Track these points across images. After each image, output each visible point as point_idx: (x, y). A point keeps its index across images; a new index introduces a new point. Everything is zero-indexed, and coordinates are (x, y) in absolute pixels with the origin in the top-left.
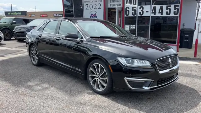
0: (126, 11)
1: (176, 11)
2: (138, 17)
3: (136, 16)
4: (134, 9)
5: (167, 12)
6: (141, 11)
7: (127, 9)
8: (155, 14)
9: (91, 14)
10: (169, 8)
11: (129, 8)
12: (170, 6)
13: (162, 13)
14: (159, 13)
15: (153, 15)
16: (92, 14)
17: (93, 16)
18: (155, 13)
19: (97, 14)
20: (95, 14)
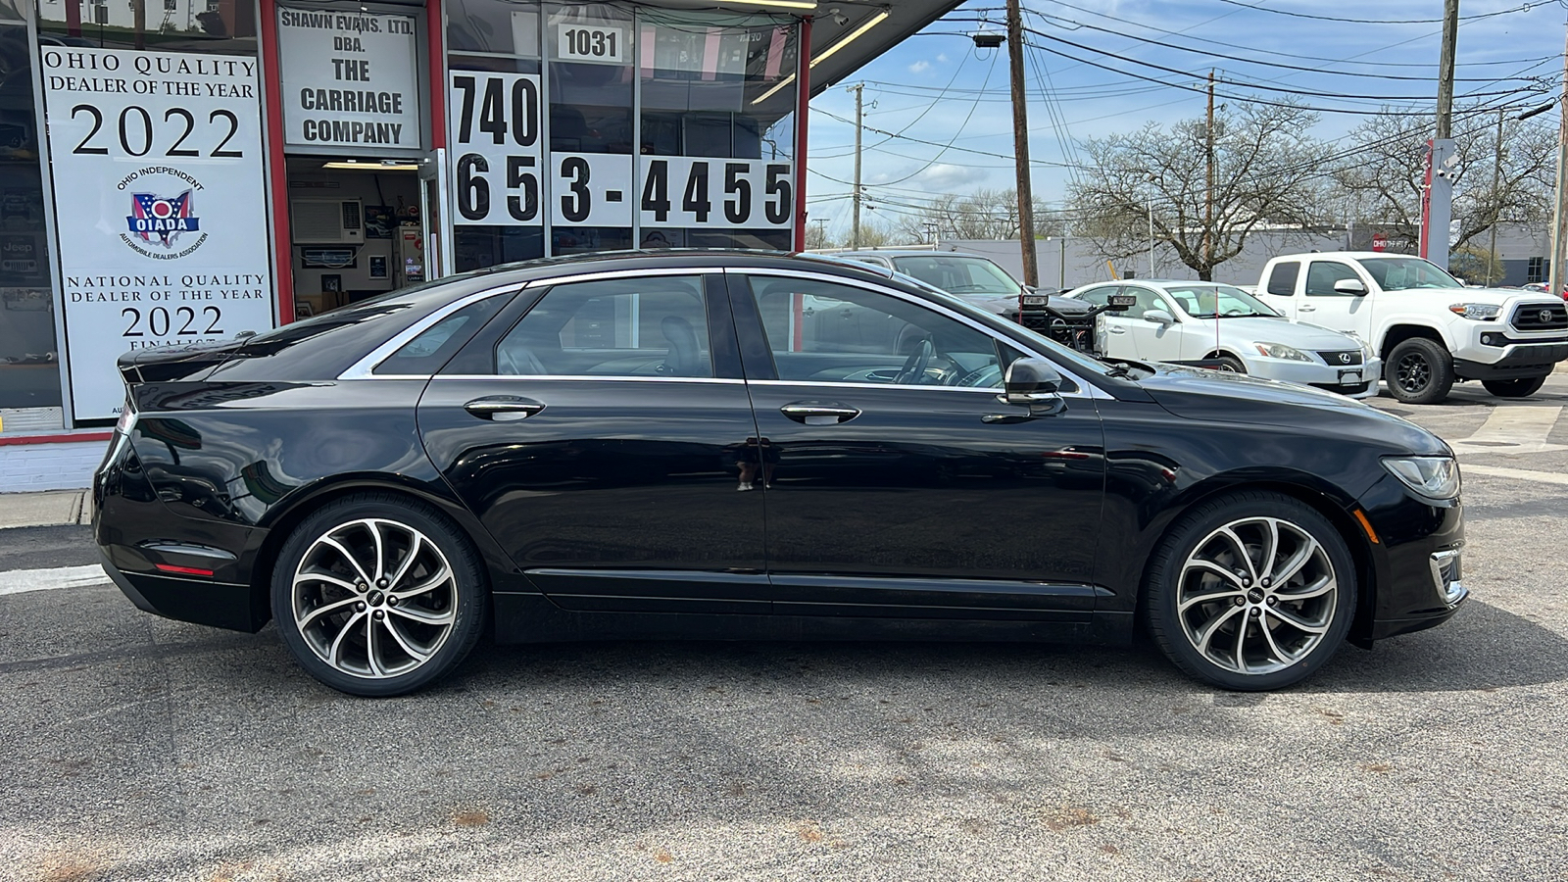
0: (465, 182)
1: (776, 197)
2: (554, 229)
3: (536, 222)
4: (522, 170)
5: (729, 206)
6: (574, 187)
7: (474, 173)
8: (661, 217)
9: (138, 198)
10: (739, 176)
11: (482, 166)
12: (745, 169)
13: (702, 208)
14: (688, 206)
15: (648, 219)
16: (142, 201)
17: (162, 209)
18: (661, 208)
19: (195, 194)
20: (185, 196)
